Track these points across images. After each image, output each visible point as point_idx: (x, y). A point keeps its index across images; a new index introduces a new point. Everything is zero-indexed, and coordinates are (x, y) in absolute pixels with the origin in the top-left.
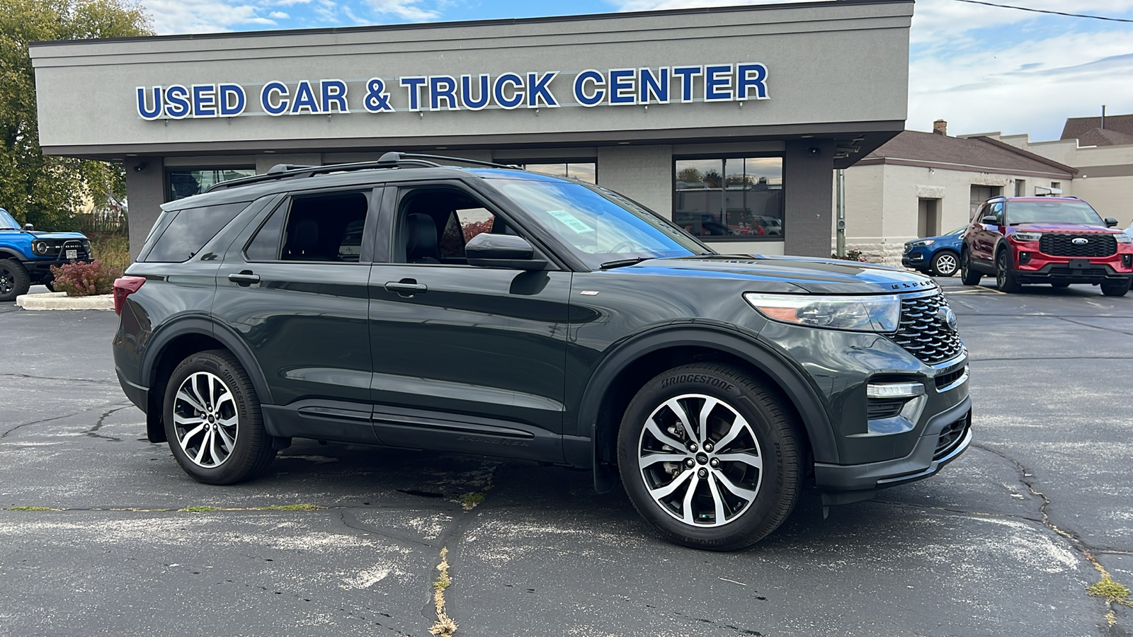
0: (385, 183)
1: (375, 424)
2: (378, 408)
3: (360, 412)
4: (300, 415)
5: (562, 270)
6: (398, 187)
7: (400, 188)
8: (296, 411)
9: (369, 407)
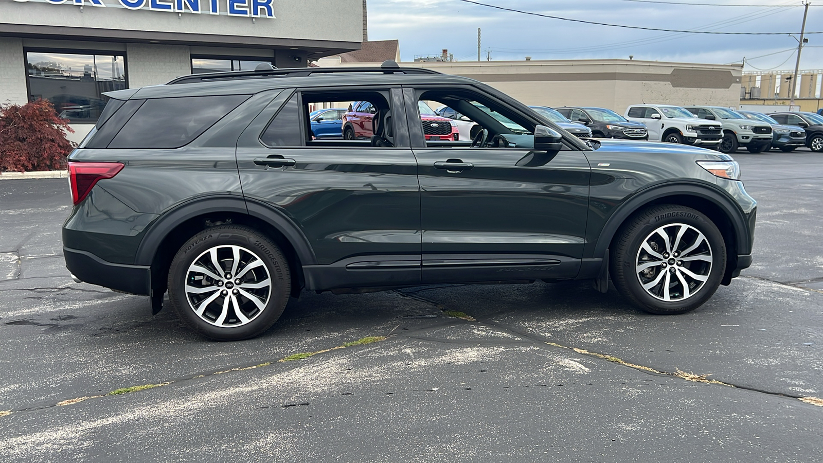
0: (401, 85)
1: (423, 269)
2: (425, 257)
3: (413, 261)
4: (348, 270)
5: (573, 150)
6: (414, 88)
7: (416, 89)
8: (344, 267)
9: (418, 257)
